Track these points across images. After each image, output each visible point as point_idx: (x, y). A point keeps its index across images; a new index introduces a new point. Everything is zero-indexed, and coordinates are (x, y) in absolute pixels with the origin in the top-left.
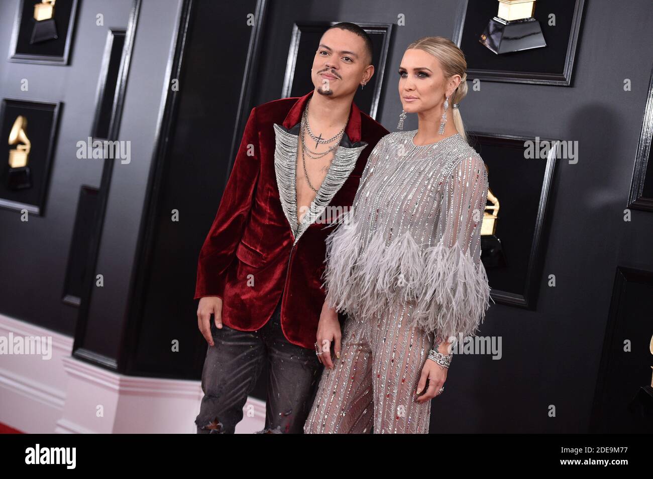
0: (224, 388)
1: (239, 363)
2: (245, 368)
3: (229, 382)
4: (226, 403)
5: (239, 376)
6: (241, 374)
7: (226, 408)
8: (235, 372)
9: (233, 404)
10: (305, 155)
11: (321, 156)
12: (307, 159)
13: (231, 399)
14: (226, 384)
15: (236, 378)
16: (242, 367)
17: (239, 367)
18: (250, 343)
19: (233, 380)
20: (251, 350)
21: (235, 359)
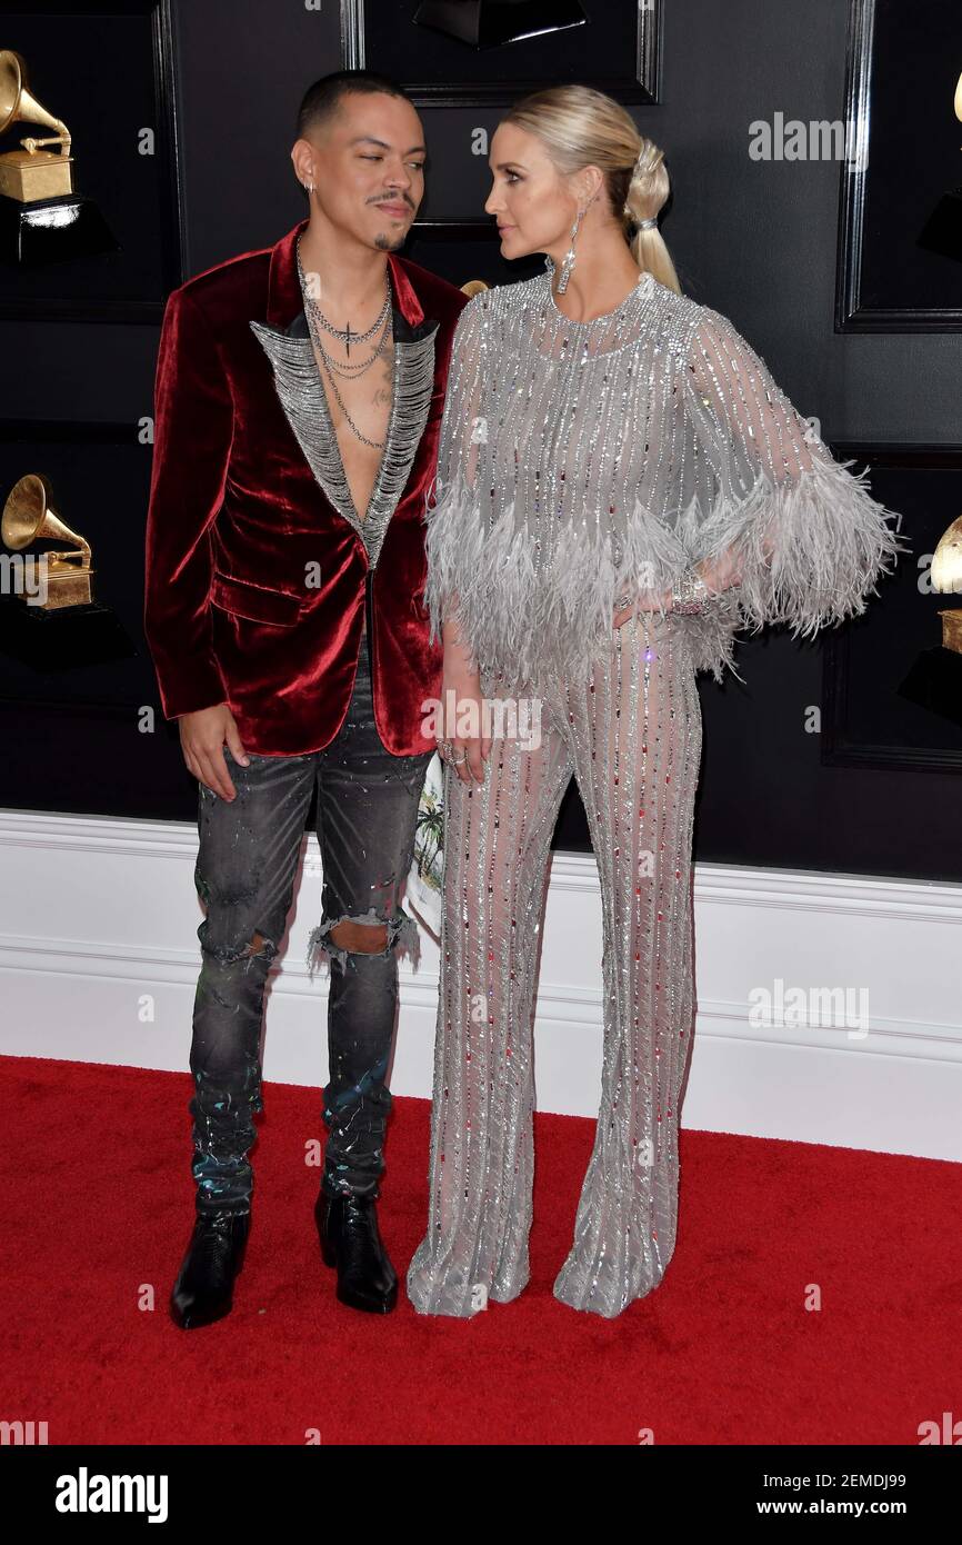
0: (262, 872)
1: (280, 819)
2: (291, 823)
3: (271, 859)
4: (269, 898)
5: (284, 840)
6: (287, 836)
7: (270, 909)
8: (276, 836)
9: (280, 897)
10: (333, 376)
11: (362, 369)
12: (338, 381)
13: (277, 888)
14: (264, 863)
15: (278, 848)
16: (286, 823)
17: (281, 824)
18: (296, 774)
19: (275, 853)
20: (298, 785)
21: (274, 813)
